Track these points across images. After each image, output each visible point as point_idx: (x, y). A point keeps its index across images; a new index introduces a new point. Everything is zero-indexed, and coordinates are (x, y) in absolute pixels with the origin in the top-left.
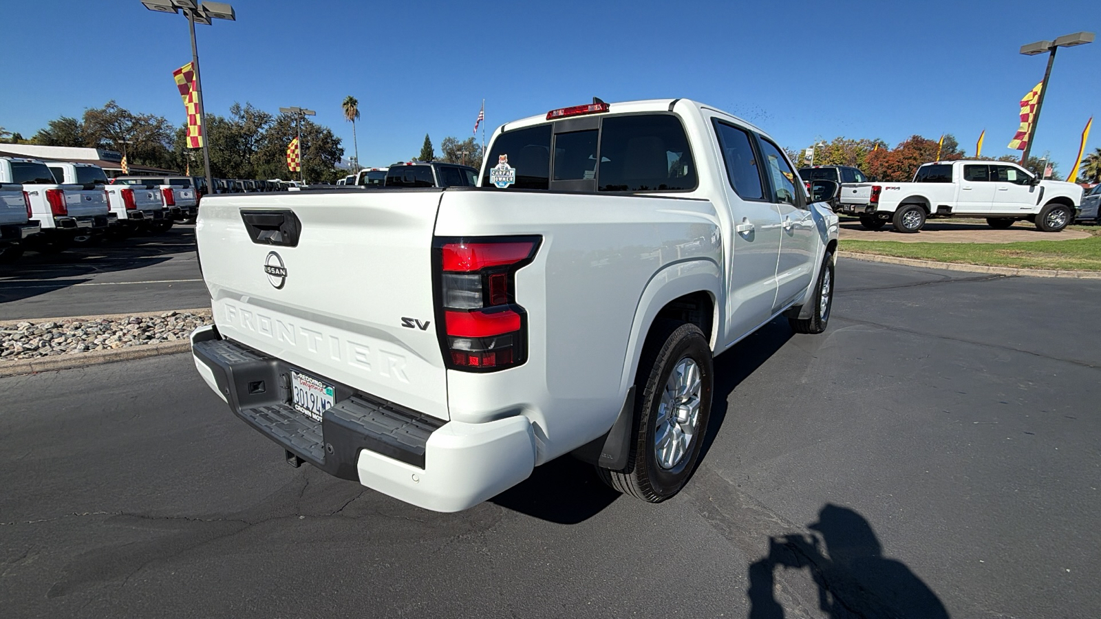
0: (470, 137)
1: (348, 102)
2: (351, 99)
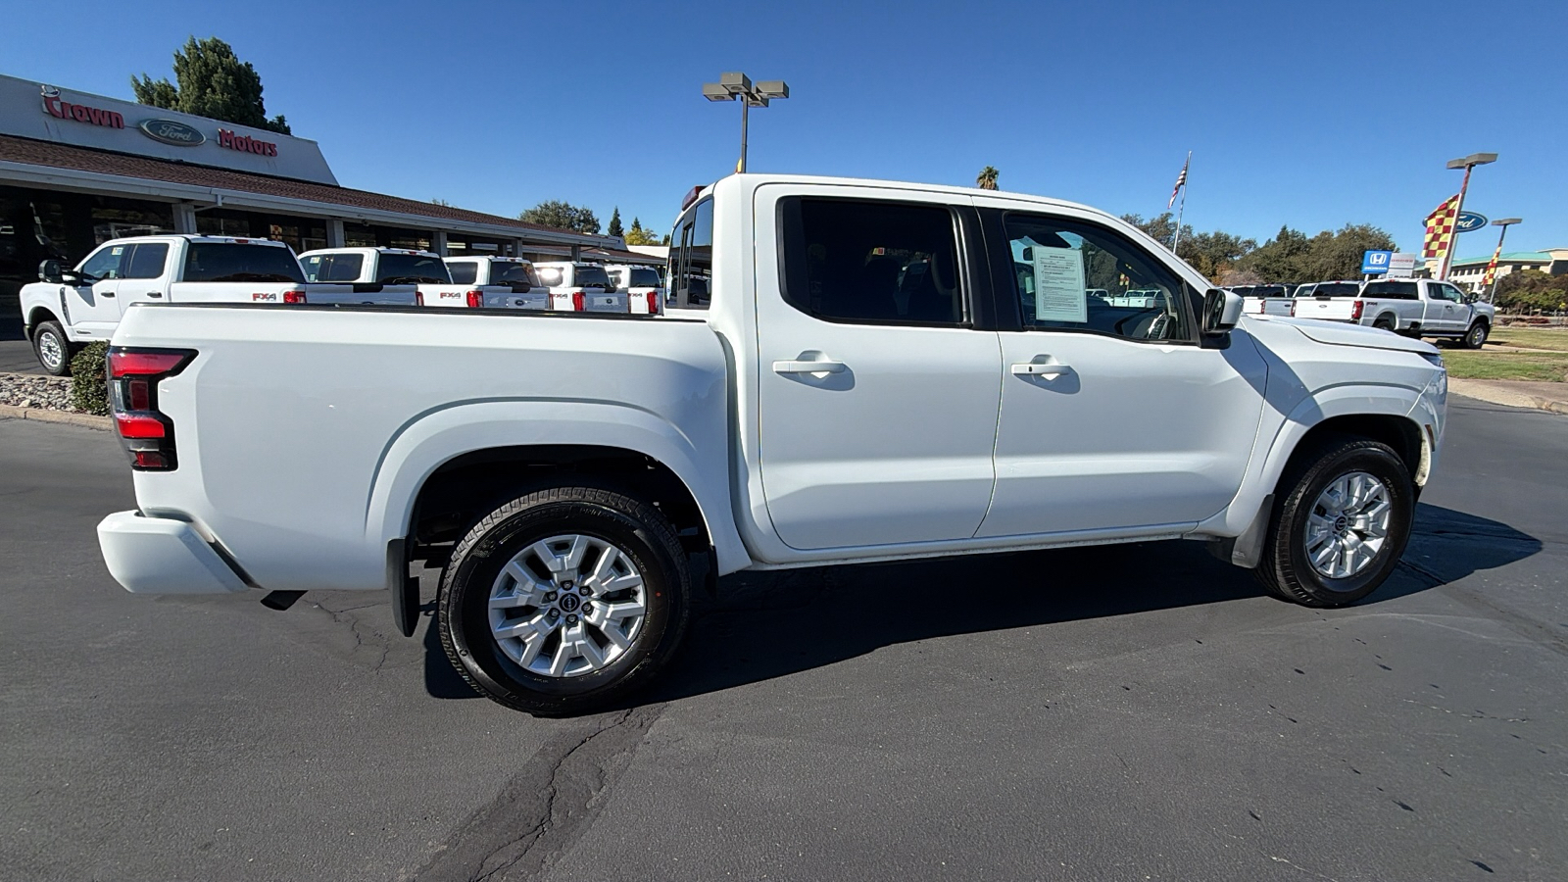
0: (1164, 213)
1: (985, 175)
2: (990, 170)
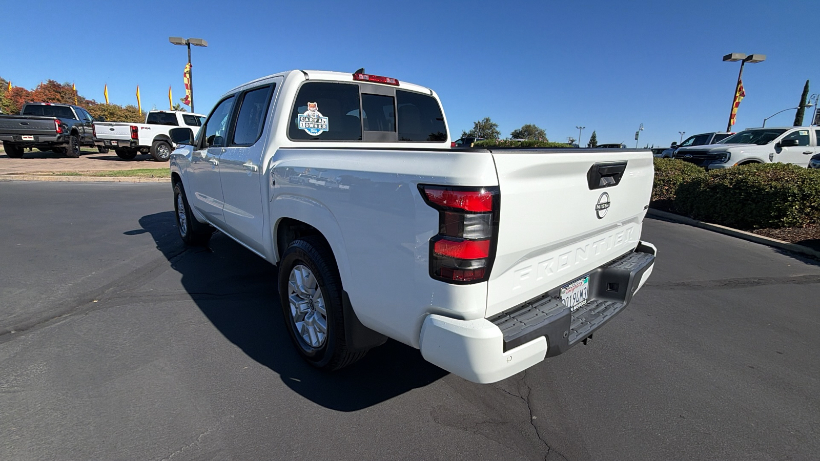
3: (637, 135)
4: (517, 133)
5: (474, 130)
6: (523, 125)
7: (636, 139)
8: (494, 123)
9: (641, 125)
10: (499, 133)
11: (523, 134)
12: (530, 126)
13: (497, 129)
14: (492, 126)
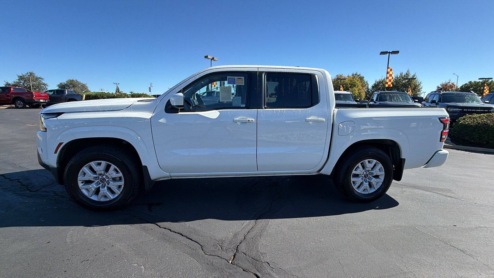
3: (150, 89)
4: (63, 85)
5: (18, 81)
6: (67, 80)
7: (150, 91)
8: (39, 76)
9: (151, 84)
10: (46, 85)
11: (68, 86)
12: (73, 81)
13: (44, 82)
14: (37, 79)
